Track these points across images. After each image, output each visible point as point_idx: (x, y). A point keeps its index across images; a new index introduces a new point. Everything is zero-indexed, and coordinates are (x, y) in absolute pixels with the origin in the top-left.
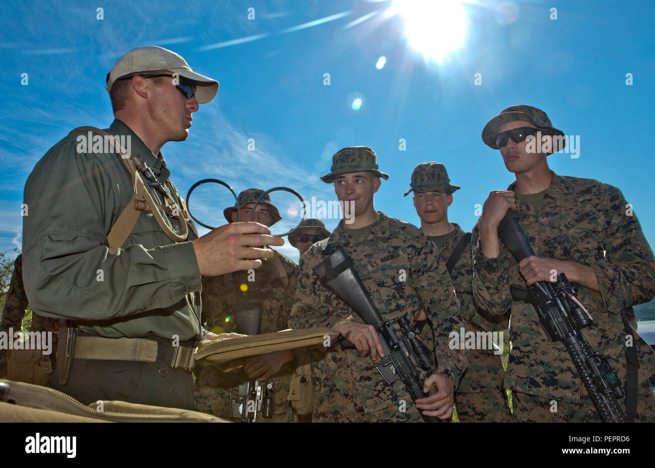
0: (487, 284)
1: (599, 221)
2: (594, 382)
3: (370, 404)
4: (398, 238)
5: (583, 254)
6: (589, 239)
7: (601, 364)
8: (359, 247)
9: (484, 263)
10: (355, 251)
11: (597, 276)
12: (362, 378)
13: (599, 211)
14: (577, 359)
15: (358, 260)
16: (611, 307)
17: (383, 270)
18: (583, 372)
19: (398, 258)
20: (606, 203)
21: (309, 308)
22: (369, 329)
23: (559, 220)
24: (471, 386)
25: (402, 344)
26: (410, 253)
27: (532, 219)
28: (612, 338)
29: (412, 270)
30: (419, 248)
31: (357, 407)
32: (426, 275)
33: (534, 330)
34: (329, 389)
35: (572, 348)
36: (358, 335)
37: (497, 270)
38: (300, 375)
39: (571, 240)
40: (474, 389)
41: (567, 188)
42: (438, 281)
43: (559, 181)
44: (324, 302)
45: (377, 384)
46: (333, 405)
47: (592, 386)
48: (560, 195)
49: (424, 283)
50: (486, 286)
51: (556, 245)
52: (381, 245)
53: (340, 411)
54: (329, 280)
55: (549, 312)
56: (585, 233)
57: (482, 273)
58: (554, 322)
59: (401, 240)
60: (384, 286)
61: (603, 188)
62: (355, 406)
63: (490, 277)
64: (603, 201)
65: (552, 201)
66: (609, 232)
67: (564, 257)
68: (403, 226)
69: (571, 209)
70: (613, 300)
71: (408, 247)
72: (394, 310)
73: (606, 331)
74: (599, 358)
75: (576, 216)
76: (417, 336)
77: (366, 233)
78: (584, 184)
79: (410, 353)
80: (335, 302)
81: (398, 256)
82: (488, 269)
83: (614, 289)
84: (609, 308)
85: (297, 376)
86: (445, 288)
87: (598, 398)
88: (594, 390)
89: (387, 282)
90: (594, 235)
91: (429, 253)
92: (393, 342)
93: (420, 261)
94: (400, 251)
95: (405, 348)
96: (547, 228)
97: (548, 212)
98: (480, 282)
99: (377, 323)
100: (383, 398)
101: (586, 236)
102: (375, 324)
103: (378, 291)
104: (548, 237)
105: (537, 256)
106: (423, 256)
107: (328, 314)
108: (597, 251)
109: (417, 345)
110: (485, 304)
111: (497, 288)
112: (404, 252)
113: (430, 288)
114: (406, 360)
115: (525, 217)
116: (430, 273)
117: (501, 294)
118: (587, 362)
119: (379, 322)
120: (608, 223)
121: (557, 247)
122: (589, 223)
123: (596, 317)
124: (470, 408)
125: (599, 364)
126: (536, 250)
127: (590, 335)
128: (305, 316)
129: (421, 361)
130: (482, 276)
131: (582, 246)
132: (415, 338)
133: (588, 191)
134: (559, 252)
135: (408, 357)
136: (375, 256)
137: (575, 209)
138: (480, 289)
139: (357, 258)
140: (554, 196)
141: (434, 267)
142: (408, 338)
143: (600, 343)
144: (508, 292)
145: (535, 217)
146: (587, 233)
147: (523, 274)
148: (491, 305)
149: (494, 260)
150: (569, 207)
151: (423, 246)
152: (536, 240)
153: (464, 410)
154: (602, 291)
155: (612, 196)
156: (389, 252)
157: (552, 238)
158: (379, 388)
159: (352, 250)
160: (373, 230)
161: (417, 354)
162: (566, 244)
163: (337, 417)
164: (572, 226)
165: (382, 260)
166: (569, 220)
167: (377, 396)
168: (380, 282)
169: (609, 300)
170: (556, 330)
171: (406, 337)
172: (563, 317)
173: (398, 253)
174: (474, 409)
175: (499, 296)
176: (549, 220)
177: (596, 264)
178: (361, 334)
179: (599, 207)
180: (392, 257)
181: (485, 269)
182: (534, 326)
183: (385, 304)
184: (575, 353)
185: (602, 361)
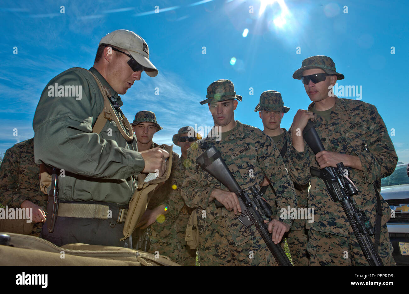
0: (297, 167)
1: (364, 127)
2: (357, 227)
3: (239, 240)
4: (249, 137)
5: (354, 149)
6: (357, 140)
7: (362, 217)
8: (225, 144)
9: (295, 154)
10: (223, 147)
11: (361, 162)
12: (232, 225)
13: (364, 121)
14: (348, 213)
15: (225, 153)
16: (369, 180)
17: (241, 158)
18: (351, 221)
19: (250, 150)
20: (368, 116)
21: (194, 182)
22: (232, 195)
23: (340, 127)
24: (295, 226)
25: (253, 203)
26: (257, 146)
27: (324, 127)
28: (369, 200)
29: (259, 157)
30: (262, 143)
31: (230, 242)
32: (268, 159)
33: (324, 194)
34: (211, 232)
35: (346, 207)
36: (226, 199)
37: (303, 159)
38: (191, 225)
39: (347, 140)
40: (298, 228)
41: (345, 107)
42: (275, 162)
43: (340, 102)
44: (204, 178)
45: (241, 228)
46: (214, 241)
47: (356, 229)
48: (340, 111)
49: (267, 164)
50: (296, 168)
51: (338, 143)
52: (239, 143)
53: (219, 245)
54: (207, 166)
55: (333, 185)
56: (355, 136)
57: (294, 160)
58: (336, 191)
59: (251, 138)
60: (242, 168)
61: (366, 106)
62: (228, 241)
63: (299, 163)
64: (366, 114)
65: (336, 115)
66: (369, 134)
67: (343, 151)
68: (252, 130)
69: (347, 121)
70: (370, 176)
71: (256, 143)
72: (249, 182)
73: (366, 195)
74: (361, 213)
75: (350, 125)
76: (262, 198)
77: (229, 135)
78: (355, 104)
79: (258, 208)
80: (211, 178)
81: (250, 149)
82: (298, 158)
83: (371, 169)
84: (367, 181)
85: (190, 225)
86: (279, 167)
87: (359, 236)
88: (357, 231)
89: (244, 165)
90: (361, 136)
91: (269, 145)
92: (248, 202)
93: (263, 151)
94: (251, 146)
95: (255, 205)
96: (333, 133)
97: (333, 123)
98: (292, 166)
99: (238, 191)
100: (246, 236)
101: (356, 137)
102: (236, 192)
103: (238, 171)
104: (334, 138)
105: (327, 151)
106: (265, 148)
107: (207, 185)
108: (362, 146)
109: (262, 203)
110: (295, 179)
111: (302, 170)
112: (253, 146)
113: (270, 167)
114: (256, 213)
115: (320, 125)
116: (270, 158)
117: (305, 173)
118: (354, 215)
119: (239, 190)
120: (368, 128)
121: (339, 145)
122: (358, 129)
123: (361, 186)
124: (296, 240)
125: (360, 217)
126: (326, 146)
127: (357, 198)
128: (192, 187)
129: (265, 212)
130: (294, 162)
131: (353, 144)
132: (261, 199)
133: (357, 109)
134: (339, 148)
135: (257, 210)
136: (236, 149)
137: (350, 120)
138: (292, 170)
139: (224, 151)
140: (337, 112)
141: (272, 154)
142: (257, 199)
143: (362, 203)
144: (309, 172)
145: (326, 125)
146: (356, 135)
147: (318, 162)
148: (299, 179)
149: (302, 153)
150: (346, 119)
151: (265, 141)
152: (326, 140)
153: (292, 241)
154: (364, 171)
155: (371, 111)
156: (244, 147)
157: (336, 139)
158: (243, 230)
159: (221, 146)
160: (233, 133)
161: (263, 208)
162: (344, 143)
163: (217, 249)
164: (348, 131)
165: (240, 152)
166: (346, 127)
167: (243, 235)
168: (239, 165)
169: (368, 175)
170: (336, 195)
171: (255, 198)
172: (341, 188)
173: (249, 147)
174: (298, 240)
175: (304, 174)
176: (334, 128)
177: (361, 154)
178: (227, 198)
179: (363, 119)
180: (246, 149)
181: (296, 158)
182: (324, 192)
183: (243, 179)
184: (347, 210)
185: (362, 215)
